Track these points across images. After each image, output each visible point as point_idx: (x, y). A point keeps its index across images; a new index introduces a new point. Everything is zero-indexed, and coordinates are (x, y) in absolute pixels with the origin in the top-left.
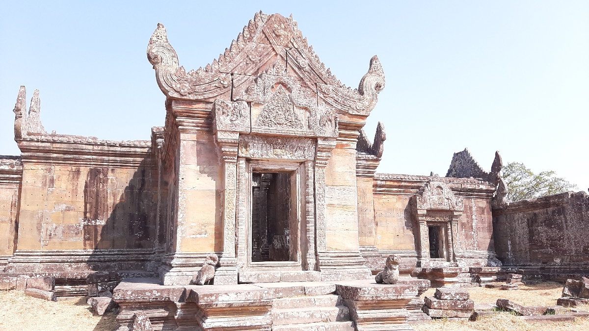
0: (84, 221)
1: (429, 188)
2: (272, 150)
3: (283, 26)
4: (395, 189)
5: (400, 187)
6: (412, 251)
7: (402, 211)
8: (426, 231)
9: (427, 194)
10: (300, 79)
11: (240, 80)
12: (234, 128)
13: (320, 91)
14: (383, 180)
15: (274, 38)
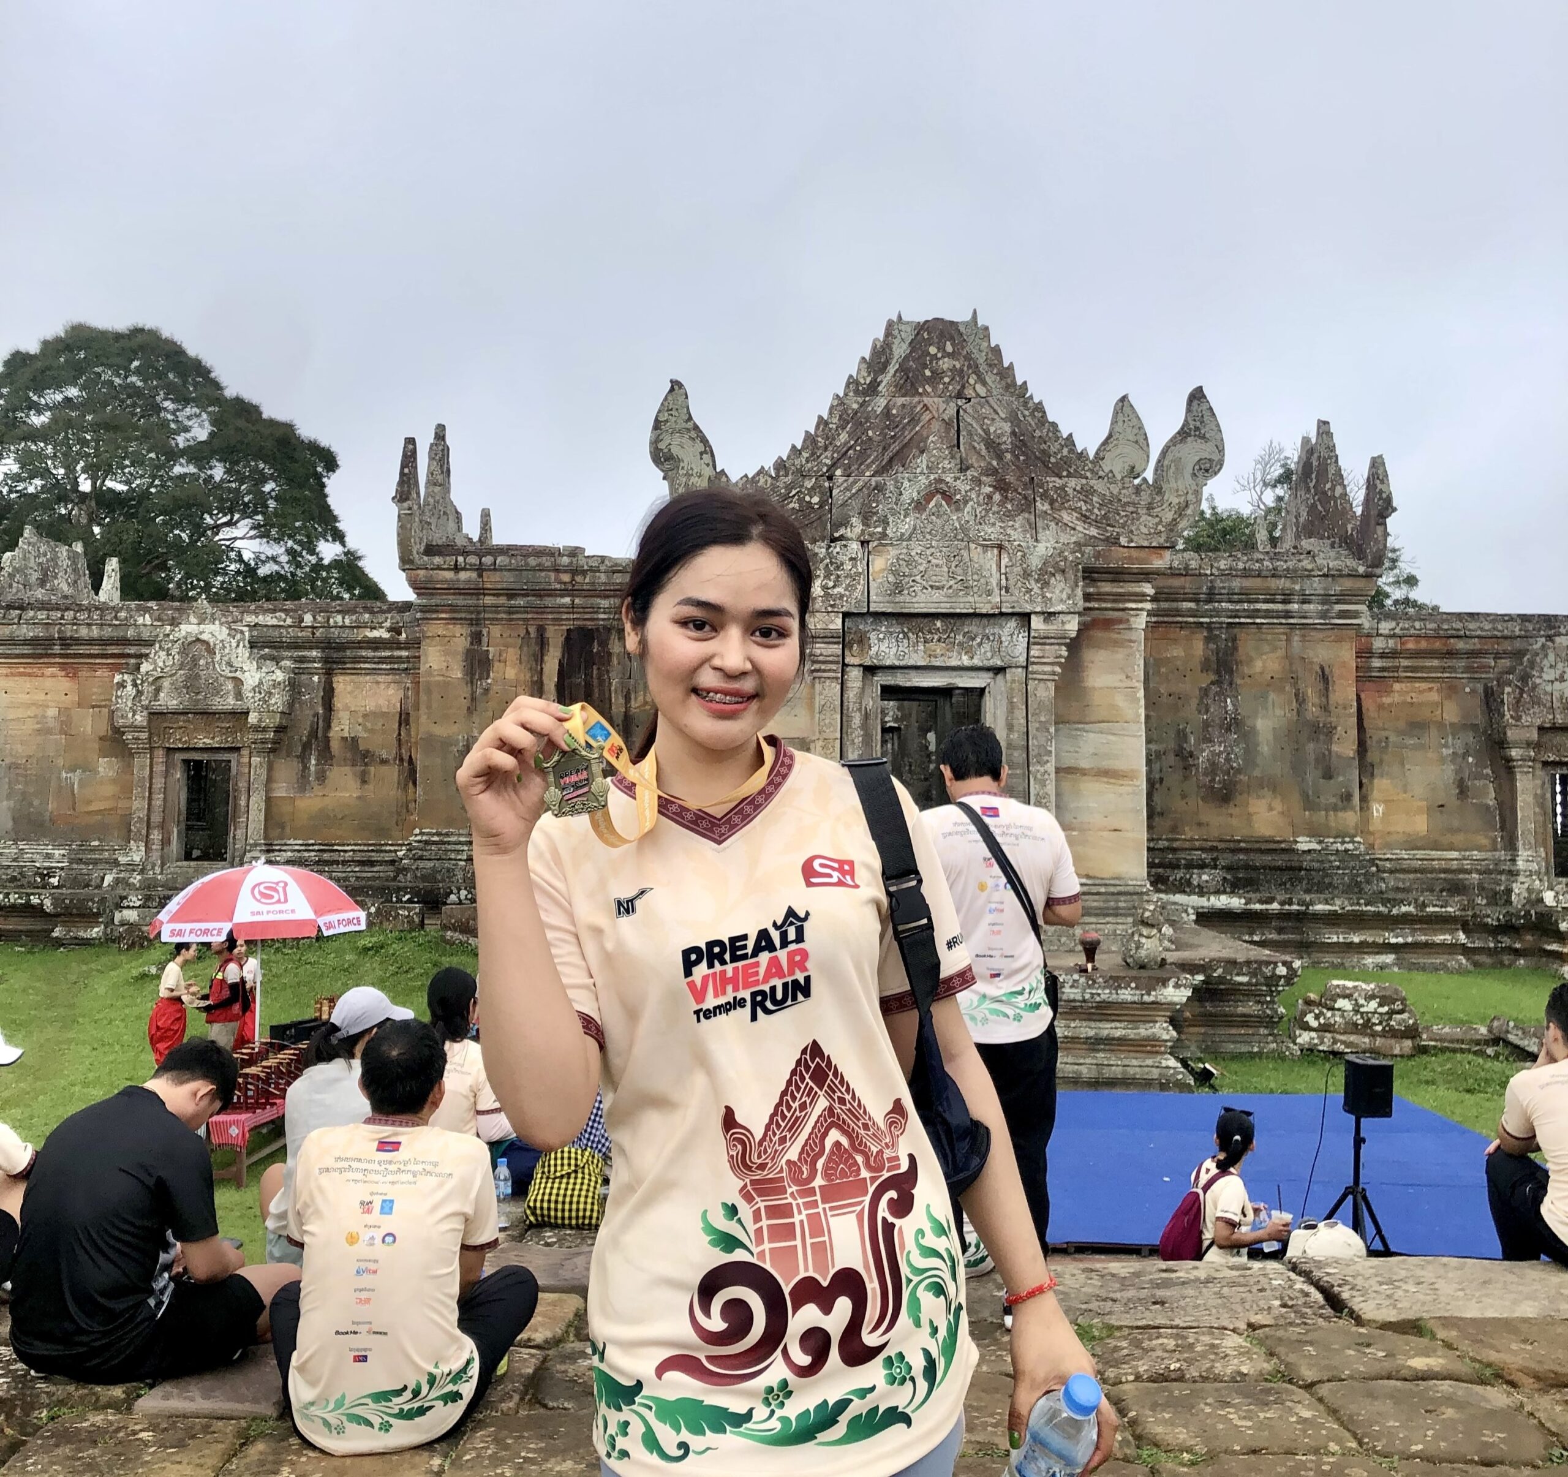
1: (1551, 657)
2: (921, 647)
3: (949, 348)
4: (1436, 663)
5: (1451, 654)
6: (1489, 855)
7: (1457, 729)
8: (1539, 792)
9: (1546, 677)
10: (991, 472)
11: (847, 489)
12: (831, 606)
13: (1045, 496)
14: (1394, 636)
15: (928, 380)
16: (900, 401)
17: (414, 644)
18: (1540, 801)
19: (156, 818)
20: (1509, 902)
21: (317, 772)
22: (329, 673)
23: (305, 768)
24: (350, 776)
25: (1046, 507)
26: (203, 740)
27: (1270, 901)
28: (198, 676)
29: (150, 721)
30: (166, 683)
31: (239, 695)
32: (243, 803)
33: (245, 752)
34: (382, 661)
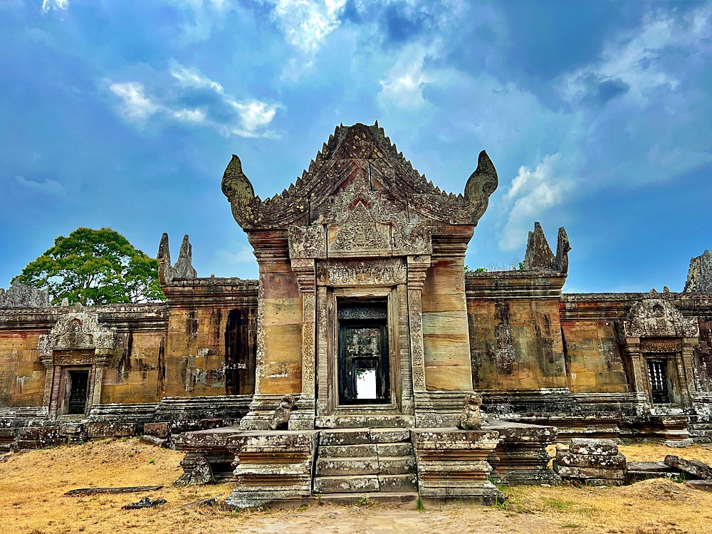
0: (226, 366)
1: (642, 308)
2: (355, 276)
3: (364, 136)
4: (592, 313)
5: (599, 309)
6: (624, 394)
7: (604, 340)
8: (643, 366)
9: (640, 317)
10: (387, 192)
11: (318, 202)
12: (309, 255)
13: (412, 202)
14: (574, 302)
15: (355, 151)
16: (342, 161)
17: (166, 319)
18: (644, 370)
19: (54, 396)
20: (635, 414)
21: (125, 374)
22: (131, 332)
23: (120, 372)
24: (138, 376)
25: (413, 207)
26: (76, 362)
27: (532, 415)
28: (75, 334)
29: (54, 354)
30: (61, 338)
31: (91, 342)
32: (91, 388)
33: (94, 366)
34: (153, 326)
